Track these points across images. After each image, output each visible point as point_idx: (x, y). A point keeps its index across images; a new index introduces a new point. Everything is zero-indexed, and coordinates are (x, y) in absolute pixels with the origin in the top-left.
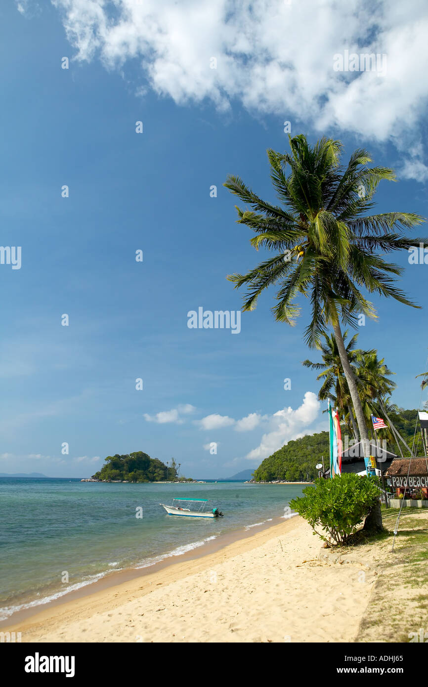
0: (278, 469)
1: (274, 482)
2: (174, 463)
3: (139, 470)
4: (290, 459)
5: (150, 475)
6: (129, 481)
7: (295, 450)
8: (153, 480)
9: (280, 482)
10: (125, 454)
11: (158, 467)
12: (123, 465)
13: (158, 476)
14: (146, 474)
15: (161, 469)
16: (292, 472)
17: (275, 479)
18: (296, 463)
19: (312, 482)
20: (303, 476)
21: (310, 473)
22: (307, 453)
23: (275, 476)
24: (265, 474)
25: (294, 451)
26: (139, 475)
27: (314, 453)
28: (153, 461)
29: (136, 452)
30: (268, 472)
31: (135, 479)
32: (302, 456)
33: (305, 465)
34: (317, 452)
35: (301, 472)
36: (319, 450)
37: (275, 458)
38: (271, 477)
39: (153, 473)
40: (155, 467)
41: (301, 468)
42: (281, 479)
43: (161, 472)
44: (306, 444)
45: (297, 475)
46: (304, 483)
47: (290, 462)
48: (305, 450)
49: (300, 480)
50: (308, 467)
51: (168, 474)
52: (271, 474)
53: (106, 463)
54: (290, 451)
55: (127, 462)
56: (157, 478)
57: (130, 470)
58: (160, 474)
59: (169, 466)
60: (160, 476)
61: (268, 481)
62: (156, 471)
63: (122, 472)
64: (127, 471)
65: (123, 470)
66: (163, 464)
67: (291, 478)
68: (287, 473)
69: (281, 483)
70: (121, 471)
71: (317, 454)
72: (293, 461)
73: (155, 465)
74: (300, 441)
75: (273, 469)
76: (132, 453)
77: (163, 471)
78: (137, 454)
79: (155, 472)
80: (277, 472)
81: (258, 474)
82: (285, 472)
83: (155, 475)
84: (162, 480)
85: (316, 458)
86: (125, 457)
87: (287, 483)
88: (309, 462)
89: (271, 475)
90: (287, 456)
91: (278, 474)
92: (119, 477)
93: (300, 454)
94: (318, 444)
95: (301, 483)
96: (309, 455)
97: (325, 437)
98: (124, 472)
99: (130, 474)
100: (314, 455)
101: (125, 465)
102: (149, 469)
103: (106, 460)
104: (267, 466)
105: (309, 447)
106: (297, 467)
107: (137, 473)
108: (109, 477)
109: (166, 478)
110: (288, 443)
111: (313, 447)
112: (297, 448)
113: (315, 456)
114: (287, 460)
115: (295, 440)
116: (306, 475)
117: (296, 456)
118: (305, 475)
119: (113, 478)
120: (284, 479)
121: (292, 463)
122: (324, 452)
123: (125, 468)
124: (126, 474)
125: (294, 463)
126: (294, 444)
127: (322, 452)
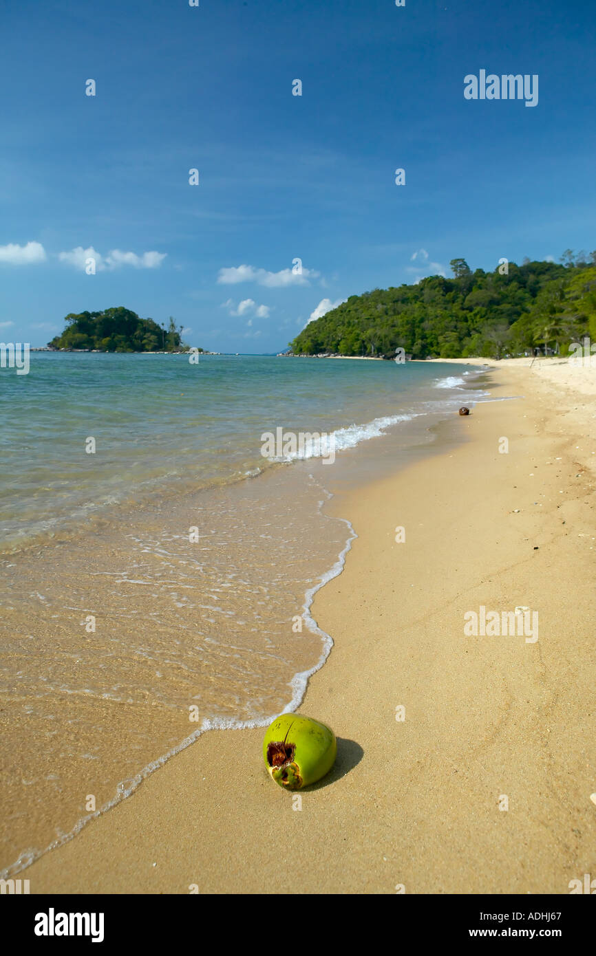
0: (328, 337)
1: (320, 356)
2: (173, 325)
3: (119, 334)
4: (349, 323)
5: (136, 342)
6: (102, 350)
7: (358, 310)
8: (142, 349)
9: (329, 356)
10: (97, 311)
11: (149, 331)
12: (94, 327)
13: (149, 344)
14: (131, 341)
15: (154, 333)
16: (349, 342)
17: (323, 351)
18: (357, 328)
19: (378, 357)
20: (366, 348)
21: (377, 343)
22: (376, 313)
23: (322, 347)
24: (309, 344)
25: (356, 310)
26: (120, 342)
27: (387, 314)
28: (142, 322)
29: (114, 307)
30: (312, 341)
31: (112, 348)
32: (368, 319)
33: (370, 332)
34: (390, 313)
35: (363, 342)
36: (394, 310)
37: (326, 321)
38: (317, 348)
39: (142, 339)
40: (145, 330)
41: (363, 337)
42: (331, 352)
43: (153, 337)
44: (376, 301)
45: (356, 347)
46: (365, 358)
47: (348, 327)
48: (373, 309)
49: (360, 354)
50: (375, 335)
51: (164, 340)
52: (318, 344)
53: (68, 323)
54: (349, 311)
55: (101, 323)
56: (147, 347)
57: (105, 335)
58: (151, 341)
59: (166, 328)
60: (152, 343)
61: (312, 354)
62: (145, 336)
63: (91, 338)
64: (98, 335)
65: (94, 334)
66: (158, 327)
67: (347, 351)
68: (341, 343)
69: (332, 357)
70: (89, 336)
71: (391, 316)
72: (354, 326)
73: (145, 328)
74: (367, 297)
75: (321, 337)
76: (108, 308)
77: (156, 337)
78: (116, 310)
79: (145, 338)
80: (327, 340)
81: (298, 343)
82: (339, 341)
83: (144, 341)
84: (155, 349)
85: (389, 322)
86: (97, 314)
87: (340, 357)
88: (377, 328)
89: (316, 345)
90: (344, 318)
91: (328, 345)
92: (85, 345)
93: (365, 315)
94: (394, 302)
95: (362, 358)
96: (379, 317)
97: (405, 293)
98: (95, 337)
99: (106, 340)
100: (385, 317)
101: (98, 326)
102: (135, 334)
103: (66, 319)
104: (312, 332)
105: (380, 306)
106: (358, 335)
107: (116, 338)
108: (70, 344)
109: (161, 348)
110: (349, 299)
111: (385, 307)
112: (361, 307)
113: (388, 320)
114: (343, 324)
115: (359, 295)
116: (371, 347)
117: (358, 318)
118: (369, 346)
119: (77, 346)
120: (337, 351)
121: (350, 329)
122: (402, 314)
123: (96, 331)
124: (98, 340)
125: (354, 328)
126: (358, 301)
127: (399, 313)
